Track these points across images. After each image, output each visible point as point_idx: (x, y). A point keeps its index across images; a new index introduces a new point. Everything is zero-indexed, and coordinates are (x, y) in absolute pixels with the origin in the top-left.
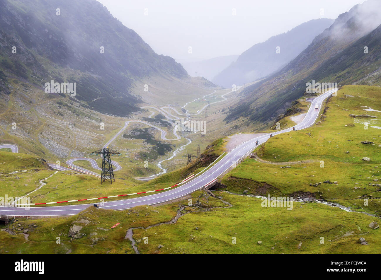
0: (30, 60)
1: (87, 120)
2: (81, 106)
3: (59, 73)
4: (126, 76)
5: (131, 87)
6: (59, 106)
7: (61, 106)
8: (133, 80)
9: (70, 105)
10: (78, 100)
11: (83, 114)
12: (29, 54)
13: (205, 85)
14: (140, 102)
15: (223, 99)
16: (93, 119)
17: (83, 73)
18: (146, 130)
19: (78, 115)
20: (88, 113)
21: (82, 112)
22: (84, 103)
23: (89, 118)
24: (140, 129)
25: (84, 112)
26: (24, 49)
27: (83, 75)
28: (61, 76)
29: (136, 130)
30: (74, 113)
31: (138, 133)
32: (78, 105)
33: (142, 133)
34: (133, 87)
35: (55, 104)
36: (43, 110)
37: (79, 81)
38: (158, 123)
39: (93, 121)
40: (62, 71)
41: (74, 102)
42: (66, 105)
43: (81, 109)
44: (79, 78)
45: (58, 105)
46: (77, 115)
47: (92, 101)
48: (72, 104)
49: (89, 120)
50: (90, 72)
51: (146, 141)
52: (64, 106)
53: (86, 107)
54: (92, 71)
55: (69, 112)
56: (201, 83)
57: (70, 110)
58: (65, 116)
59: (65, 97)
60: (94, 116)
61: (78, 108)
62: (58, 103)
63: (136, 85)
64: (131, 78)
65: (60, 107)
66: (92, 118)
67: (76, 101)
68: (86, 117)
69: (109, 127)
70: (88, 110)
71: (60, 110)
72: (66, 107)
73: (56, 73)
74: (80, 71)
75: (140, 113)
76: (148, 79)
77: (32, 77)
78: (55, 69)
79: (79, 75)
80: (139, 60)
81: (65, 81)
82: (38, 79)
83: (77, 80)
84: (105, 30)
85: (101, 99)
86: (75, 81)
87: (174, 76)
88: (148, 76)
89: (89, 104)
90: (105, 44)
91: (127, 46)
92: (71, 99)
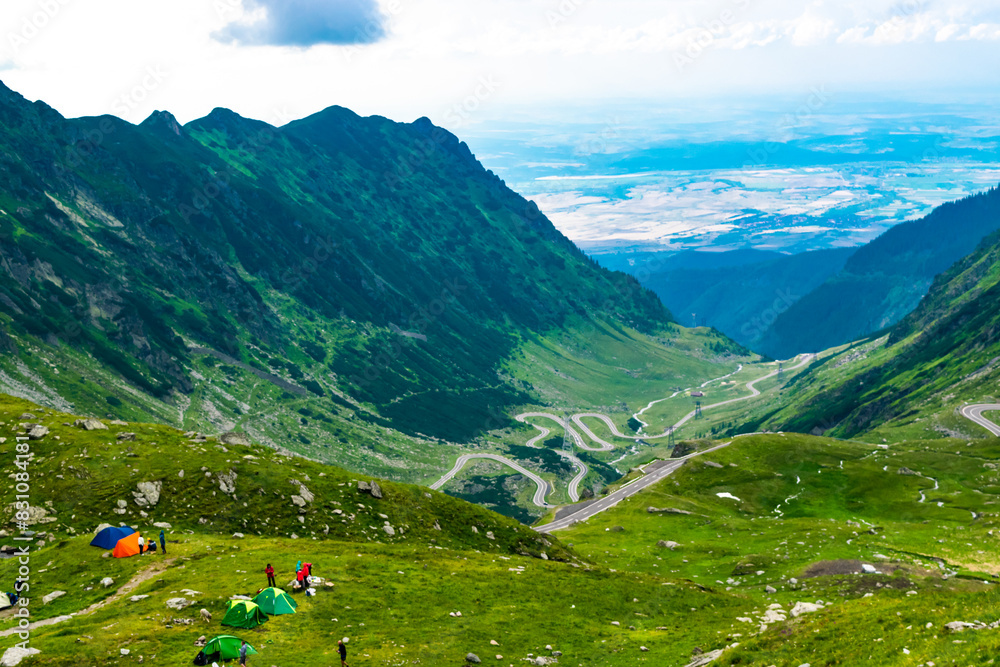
0: (247, 306)
1: (365, 452)
2: (356, 418)
3: (318, 333)
4: (499, 329)
5: (508, 359)
6: (302, 420)
7: (306, 418)
8: (516, 339)
9: (328, 415)
10: (353, 402)
11: (357, 437)
12: (245, 292)
13: (716, 350)
14: (524, 400)
15: (748, 392)
16: (379, 452)
17: (380, 330)
18: (501, 479)
19: (344, 441)
20: (372, 434)
21: (356, 432)
22: (368, 408)
23: (371, 447)
24: (488, 478)
25: (362, 433)
26: (234, 281)
27: (377, 334)
28: (323, 341)
29: (477, 479)
30: (336, 435)
31: (481, 488)
32: (351, 414)
33: (489, 487)
34: (514, 359)
35: (294, 415)
36: (263, 430)
37: (365, 350)
38: (537, 461)
39: (379, 456)
40: (325, 328)
41: (342, 408)
42: (321, 417)
43: (357, 425)
44: (368, 343)
45: (300, 417)
46: (341, 440)
47: (389, 402)
48: (335, 413)
49: (370, 453)
50: (399, 324)
52: (314, 418)
53: (372, 420)
54: (404, 321)
55: (326, 433)
56: (705, 344)
57: (328, 429)
58: (313, 444)
59: (321, 396)
60: (384, 443)
61: (347, 423)
62: (302, 411)
63: (522, 353)
64: (513, 334)
65: (304, 422)
66: (379, 447)
67: (349, 406)
68: (363, 445)
69: (414, 471)
70: (374, 427)
71: (304, 430)
72: (318, 421)
73: (311, 332)
74: (370, 323)
75: (508, 433)
76: (560, 334)
78: (309, 323)
79: (368, 334)
80: (538, 285)
81: (330, 353)
82: (262, 352)
83: (360, 348)
84: (455, 209)
85: (414, 397)
86: (356, 352)
87: (631, 326)
88: (561, 327)
89: (380, 410)
90: (450, 246)
91: (511, 248)
92: (336, 399)
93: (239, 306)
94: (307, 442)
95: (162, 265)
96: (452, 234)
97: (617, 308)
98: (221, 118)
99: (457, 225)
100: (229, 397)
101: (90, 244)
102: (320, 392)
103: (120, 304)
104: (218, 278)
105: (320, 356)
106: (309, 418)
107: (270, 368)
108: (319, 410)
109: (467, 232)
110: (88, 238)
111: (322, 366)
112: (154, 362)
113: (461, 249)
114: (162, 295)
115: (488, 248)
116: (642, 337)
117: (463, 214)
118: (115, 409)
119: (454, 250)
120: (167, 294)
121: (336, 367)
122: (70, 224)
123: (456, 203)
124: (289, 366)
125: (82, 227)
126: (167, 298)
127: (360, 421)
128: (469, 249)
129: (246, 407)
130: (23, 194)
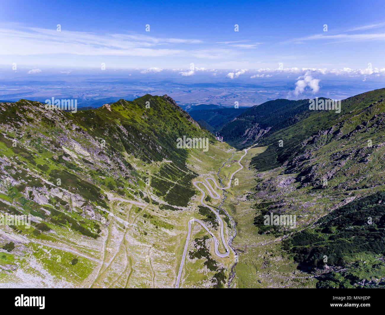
1: (163, 231)
9: (152, 213)
10: (158, 200)
11: (161, 223)
14: (194, 175)
16: (167, 228)
17: (161, 163)
18: (205, 240)
20: (164, 218)
21: (160, 219)
22: (161, 200)
23: (165, 227)
25: (162, 219)
27: (161, 165)
29: (197, 241)
30: (155, 225)
31: (199, 247)
32: (158, 208)
33: (202, 246)
34: (189, 158)
36: (132, 235)
37: (159, 173)
40: (148, 168)
41: (155, 206)
42: (149, 216)
43: (160, 215)
45: (144, 220)
46: (156, 227)
47: (166, 194)
48: (153, 211)
49: (165, 230)
53: (163, 207)
54: (166, 157)
55: (152, 226)
57: (152, 222)
58: (148, 234)
59: (149, 203)
60: (168, 221)
62: (144, 216)
65: (145, 222)
66: (167, 225)
68: (162, 227)
72: (149, 219)
74: (159, 161)
75: (196, 197)
77: (128, 190)
79: (159, 166)
82: (132, 190)
83: (157, 173)
86: (156, 175)
89: (164, 199)
91: (186, 127)
92: (153, 202)
93: (125, 175)
94: (146, 234)
95: (102, 166)
96: (174, 125)
98: (121, 102)
99: (175, 123)
100: (122, 221)
101: (78, 165)
102: (149, 201)
103: (83, 201)
106: (146, 219)
107: (134, 196)
108: (149, 212)
109: (176, 124)
110: (78, 163)
112: (96, 218)
113: (176, 129)
115: (181, 128)
117: (176, 119)
120: (103, 178)
121: (152, 184)
122: (71, 158)
123: (174, 117)
124: (140, 192)
125: (76, 159)
127: (161, 211)
128: (177, 129)
129: (127, 224)
130: (55, 151)
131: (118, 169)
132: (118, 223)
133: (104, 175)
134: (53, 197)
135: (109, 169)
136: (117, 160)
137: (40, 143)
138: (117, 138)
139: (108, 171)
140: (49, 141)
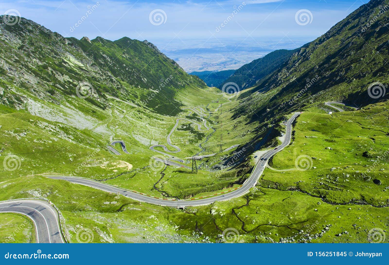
0: (118, 86)
2: (150, 112)
4: (171, 89)
6: (139, 113)
8: (176, 91)
9: (144, 112)
10: (148, 108)
11: (152, 117)
13: (218, 92)
14: (182, 105)
18: (189, 124)
20: (155, 116)
22: (151, 109)
23: (156, 119)
24: (186, 124)
25: (153, 116)
27: (148, 91)
28: (136, 93)
29: (184, 125)
30: (147, 116)
31: (185, 127)
33: (188, 127)
34: (176, 96)
35: (136, 112)
36: (131, 116)
38: (195, 120)
39: (159, 121)
40: (136, 90)
42: (142, 112)
43: (151, 114)
46: (149, 118)
47: (155, 107)
49: (156, 120)
50: (152, 89)
51: (190, 132)
53: (153, 112)
54: (153, 88)
55: (145, 116)
56: (215, 91)
57: (145, 115)
58: (143, 119)
60: (158, 117)
61: (148, 113)
62: (138, 111)
63: (178, 94)
66: (158, 119)
67: (147, 109)
68: (154, 118)
70: (155, 114)
71: (140, 115)
73: (133, 92)
74: (146, 89)
75: (183, 113)
76: (185, 90)
77: (121, 96)
78: (132, 89)
79: (146, 91)
80: (178, 79)
81: (139, 97)
82: (124, 97)
83: (145, 95)
84: (157, 62)
85: (160, 106)
86: (144, 96)
87: (199, 87)
88: (184, 88)
89: (154, 109)
90: (157, 70)
91: (171, 70)
92: (144, 108)
93: (117, 86)
94: (141, 119)
95: (96, 76)
96: (157, 67)
97: (196, 83)
98: (99, 39)
99: (158, 65)
100: (120, 109)
101: (76, 70)
102: (140, 106)
104: (110, 79)
105: (137, 97)
106: (140, 113)
107: (127, 101)
108: (142, 110)
109: (161, 67)
110: (75, 69)
111: (138, 100)
112: (100, 101)
113: (160, 71)
114: (97, 83)
116: (202, 90)
117: (159, 63)
118: (95, 114)
119: (158, 71)
120: (98, 83)
121: (141, 100)
122: (69, 65)
123: (157, 60)
124: (131, 100)
125: (73, 66)
126: (99, 84)
127: (152, 113)
128: (162, 71)
129: (125, 111)
130: (55, 58)
131: (109, 81)
132: (117, 109)
133: (98, 81)
134: (66, 80)
135: (102, 78)
136: (108, 73)
137: (42, 50)
138: (103, 63)
139: (101, 80)
140: (49, 49)
